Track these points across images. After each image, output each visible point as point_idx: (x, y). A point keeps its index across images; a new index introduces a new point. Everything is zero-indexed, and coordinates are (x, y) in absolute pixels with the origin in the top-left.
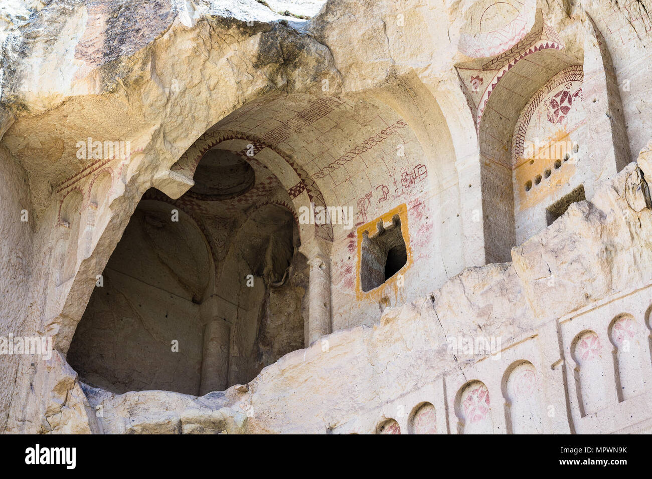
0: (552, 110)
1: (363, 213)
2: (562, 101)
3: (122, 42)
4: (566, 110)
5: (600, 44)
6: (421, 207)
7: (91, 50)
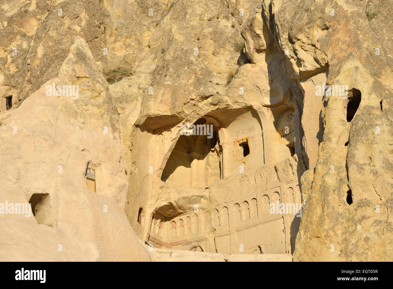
0: (288, 118)
1: (237, 136)
2: (290, 116)
3: (176, 101)
4: (291, 119)
5: (298, 108)
6: (253, 138)
7: (168, 102)
